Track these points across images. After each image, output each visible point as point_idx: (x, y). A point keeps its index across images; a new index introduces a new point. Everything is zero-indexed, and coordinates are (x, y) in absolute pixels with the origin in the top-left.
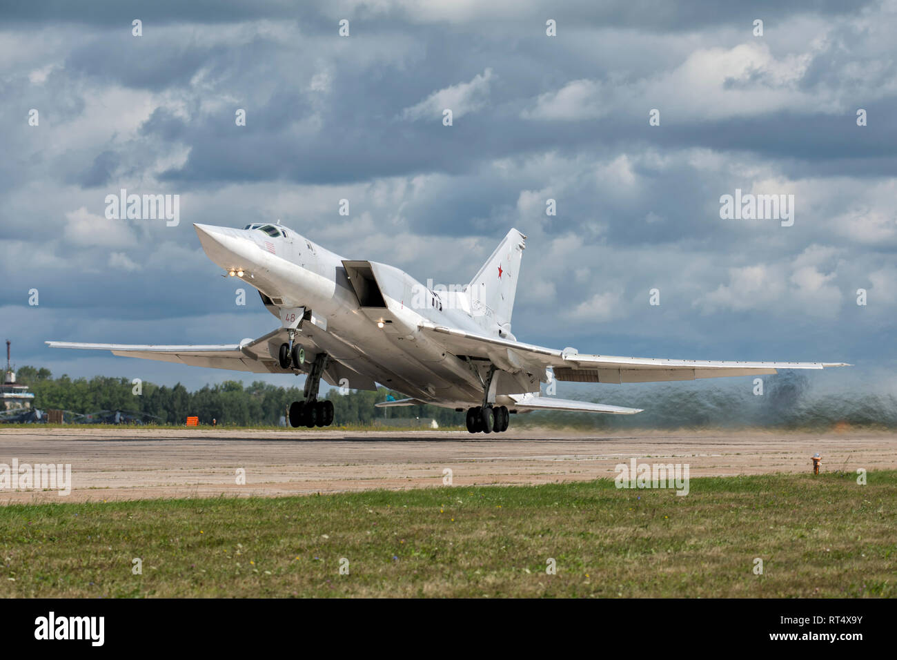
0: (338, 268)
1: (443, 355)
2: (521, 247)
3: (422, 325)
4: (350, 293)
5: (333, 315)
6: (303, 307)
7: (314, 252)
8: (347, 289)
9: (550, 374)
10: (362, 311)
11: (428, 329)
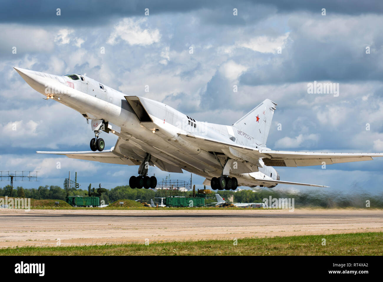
0: (122, 100)
1: (198, 150)
2: (273, 108)
3: (179, 133)
4: (132, 114)
5: (123, 125)
6: (102, 119)
7: (105, 90)
8: (131, 112)
9: (262, 163)
10: (142, 124)
11: (183, 135)
